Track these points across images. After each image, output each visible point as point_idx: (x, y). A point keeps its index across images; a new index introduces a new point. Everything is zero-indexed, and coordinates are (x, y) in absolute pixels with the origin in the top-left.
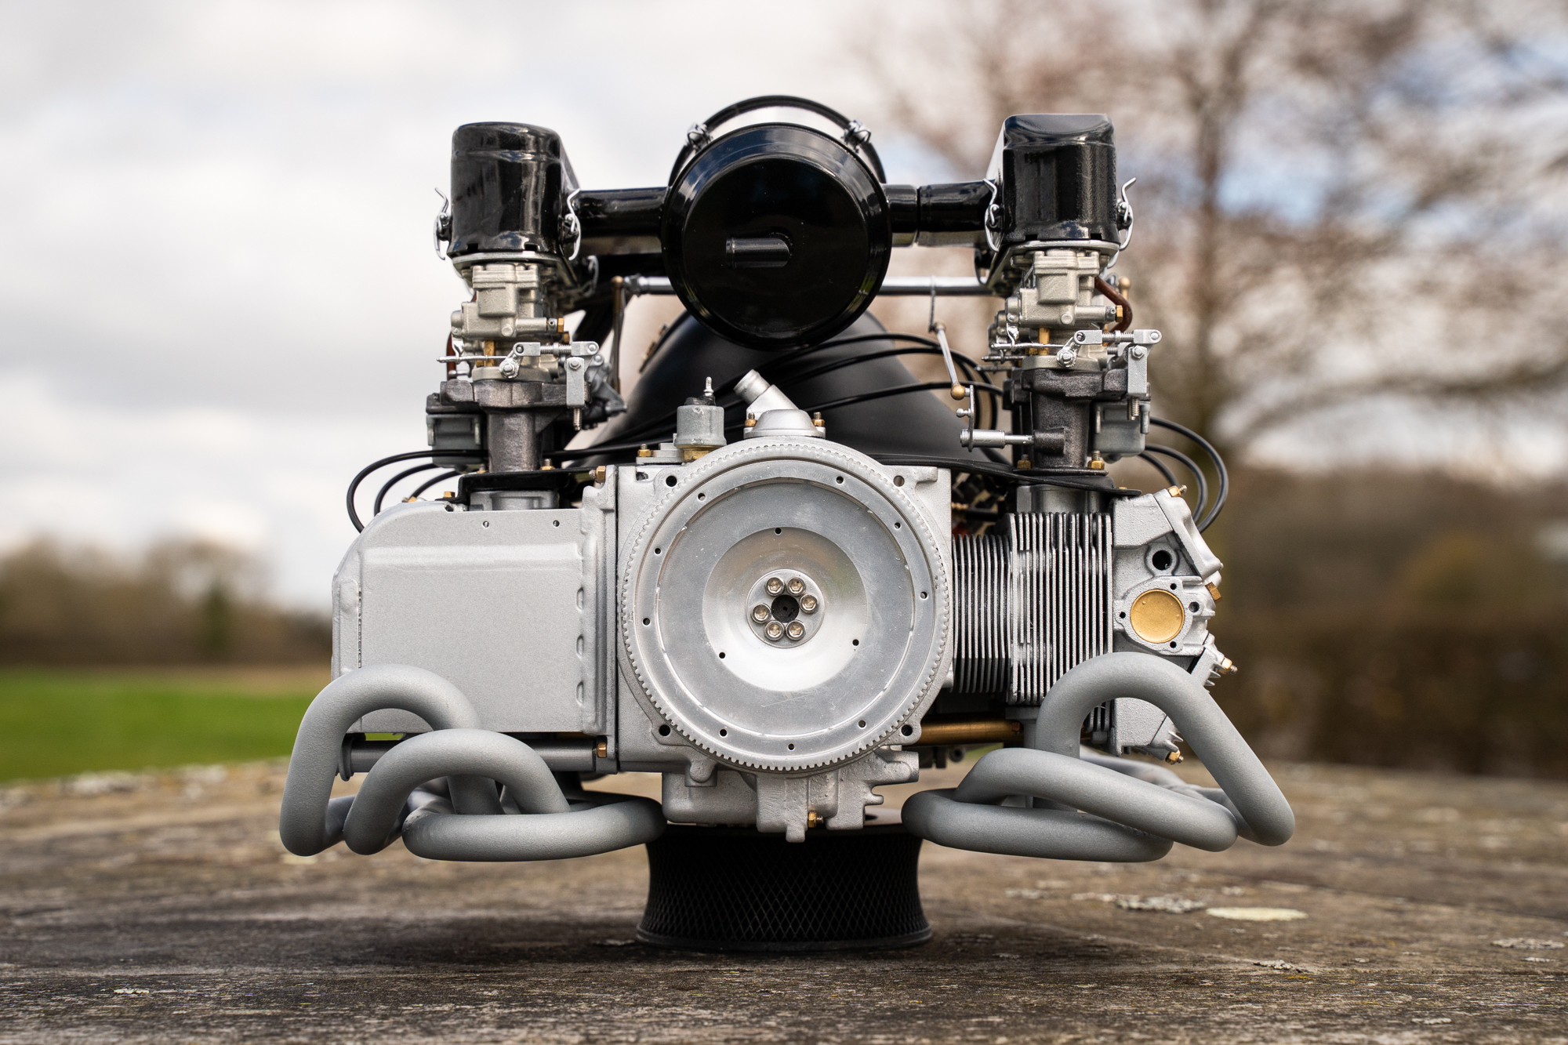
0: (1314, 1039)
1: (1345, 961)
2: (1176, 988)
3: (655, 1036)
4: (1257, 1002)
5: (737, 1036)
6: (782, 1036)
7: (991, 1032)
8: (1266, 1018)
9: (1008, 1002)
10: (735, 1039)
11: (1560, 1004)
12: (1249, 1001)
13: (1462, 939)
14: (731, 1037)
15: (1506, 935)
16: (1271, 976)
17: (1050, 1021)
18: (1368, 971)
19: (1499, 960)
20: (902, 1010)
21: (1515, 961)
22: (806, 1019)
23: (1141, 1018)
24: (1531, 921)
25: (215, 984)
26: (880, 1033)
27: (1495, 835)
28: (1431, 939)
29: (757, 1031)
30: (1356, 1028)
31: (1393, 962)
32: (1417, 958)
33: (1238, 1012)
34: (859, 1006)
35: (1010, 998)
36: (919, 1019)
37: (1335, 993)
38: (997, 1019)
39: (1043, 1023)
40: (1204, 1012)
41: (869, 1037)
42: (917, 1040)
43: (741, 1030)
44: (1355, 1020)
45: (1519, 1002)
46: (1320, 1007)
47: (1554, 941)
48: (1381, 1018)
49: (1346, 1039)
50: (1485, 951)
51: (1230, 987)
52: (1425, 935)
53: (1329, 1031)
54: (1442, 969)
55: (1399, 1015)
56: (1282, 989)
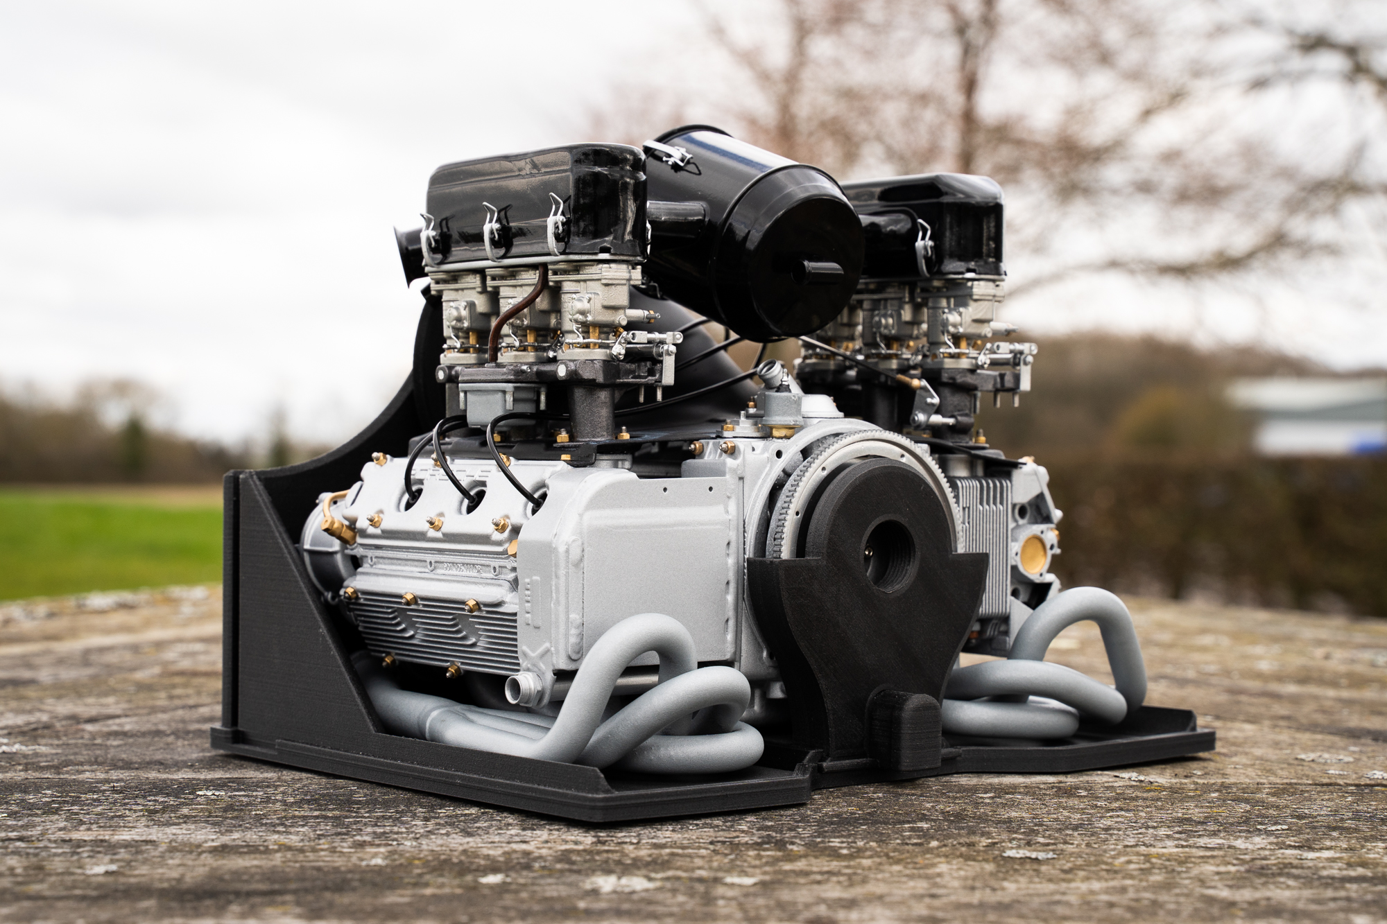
0: (1185, 843)
1: (1185, 774)
2: (1059, 797)
3: (652, 838)
4: (1128, 810)
5: (719, 839)
6: (755, 838)
7: (924, 836)
8: (1140, 824)
9: (929, 810)
10: (718, 842)
11: (1369, 813)
12: (1121, 809)
13: (1272, 754)
14: (715, 840)
15: (1305, 749)
16: (1131, 786)
17: (968, 826)
18: (1206, 782)
19: (1307, 773)
20: (845, 816)
21: (1320, 774)
22: (770, 824)
23: (1042, 825)
24: (1319, 737)
25: (276, 787)
26: (835, 837)
27: (1266, 659)
28: (1246, 754)
29: (735, 834)
30: (1214, 834)
31: (1223, 774)
32: (1241, 771)
33: (1116, 819)
34: (809, 813)
35: (929, 805)
36: (862, 824)
37: (1187, 802)
38: (925, 825)
39: (963, 828)
40: (1089, 820)
41: (827, 840)
42: (865, 844)
43: (721, 833)
44: (1212, 827)
45: (1336, 811)
46: (1180, 815)
47: (1345, 756)
48: (1232, 824)
49: (1210, 843)
50: (1293, 764)
51: (1101, 797)
52: (1240, 749)
53: (1194, 836)
54: (1265, 781)
55: (1243, 822)
56: (1145, 799)
